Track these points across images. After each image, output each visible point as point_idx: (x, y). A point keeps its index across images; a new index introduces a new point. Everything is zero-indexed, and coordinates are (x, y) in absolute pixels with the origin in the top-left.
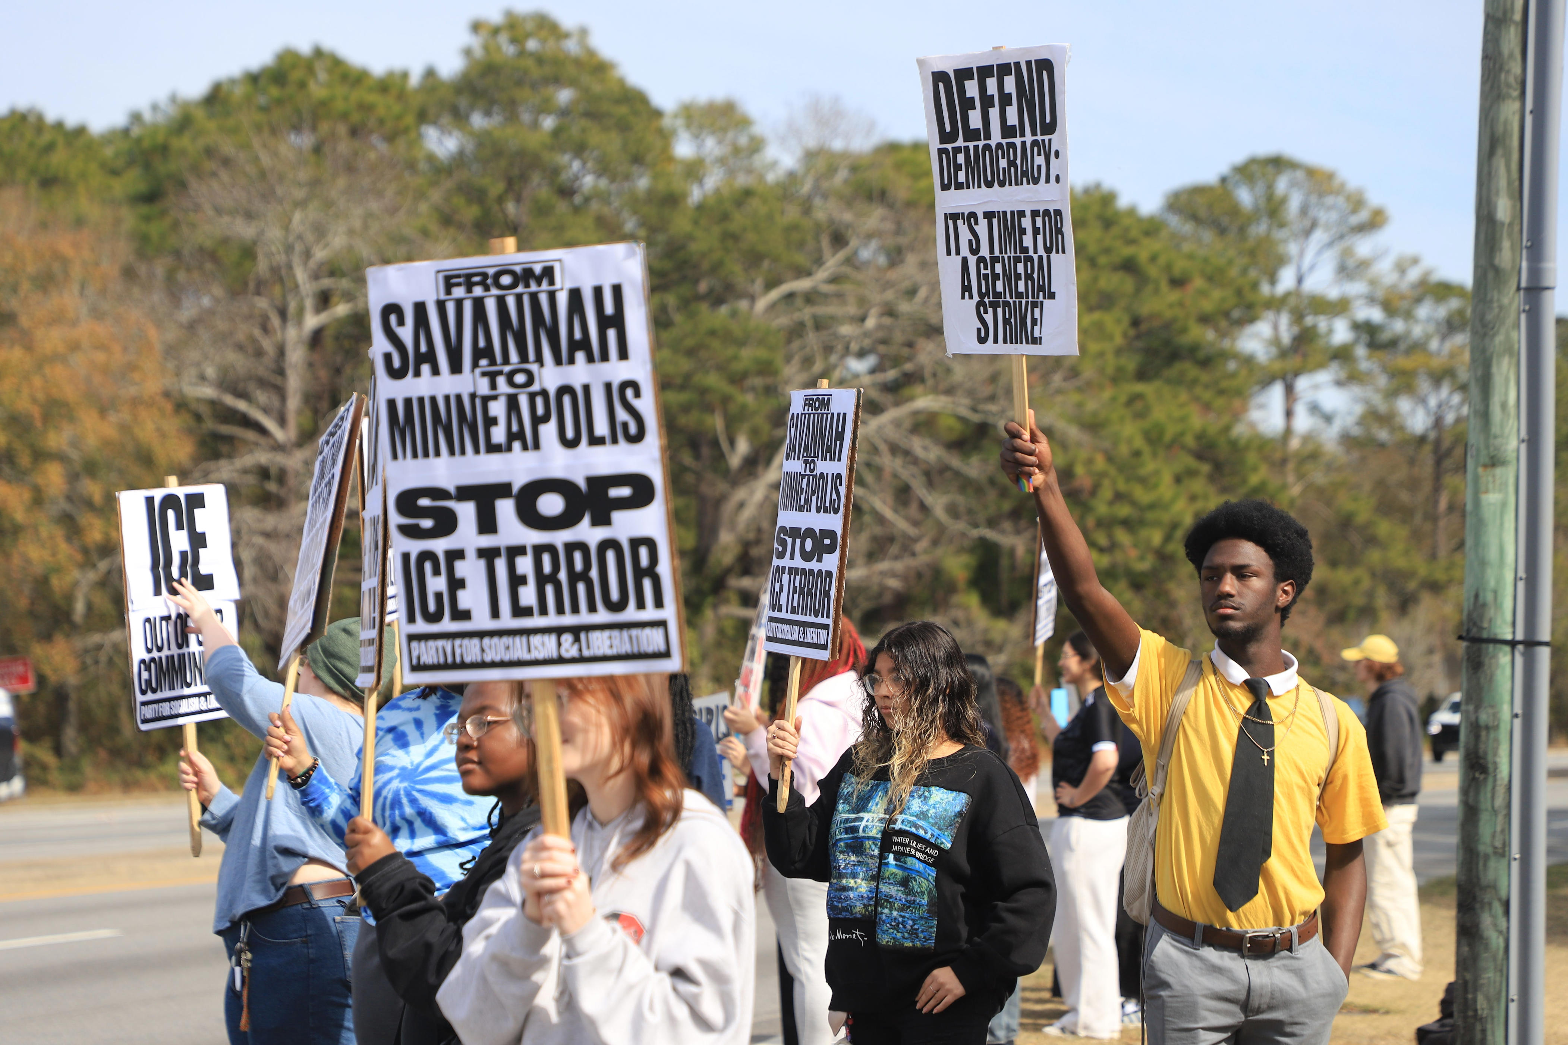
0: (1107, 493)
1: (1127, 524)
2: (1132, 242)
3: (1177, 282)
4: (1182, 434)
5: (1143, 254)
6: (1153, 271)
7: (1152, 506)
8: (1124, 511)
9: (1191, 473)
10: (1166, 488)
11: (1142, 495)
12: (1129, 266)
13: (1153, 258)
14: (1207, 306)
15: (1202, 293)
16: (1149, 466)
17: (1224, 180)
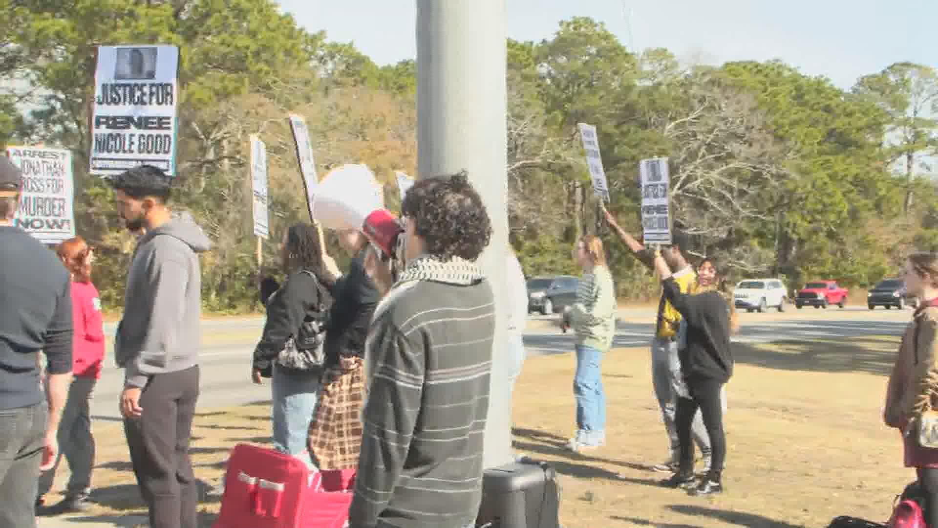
0: (811, 199)
1: (820, 212)
2: (831, 99)
3: (849, 115)
4: (846, 176)
5: (833, 104)
6: (838, 111)
7: (831, 205)
8: (820, 206)
9: (851, 191)
10: (839, 196)
11: (826, 200)
12: (827, 109)
13: (837, 106)
14: (861, 124)
15: (859, 119)
16: (830, 189)
17: (884, 72)
